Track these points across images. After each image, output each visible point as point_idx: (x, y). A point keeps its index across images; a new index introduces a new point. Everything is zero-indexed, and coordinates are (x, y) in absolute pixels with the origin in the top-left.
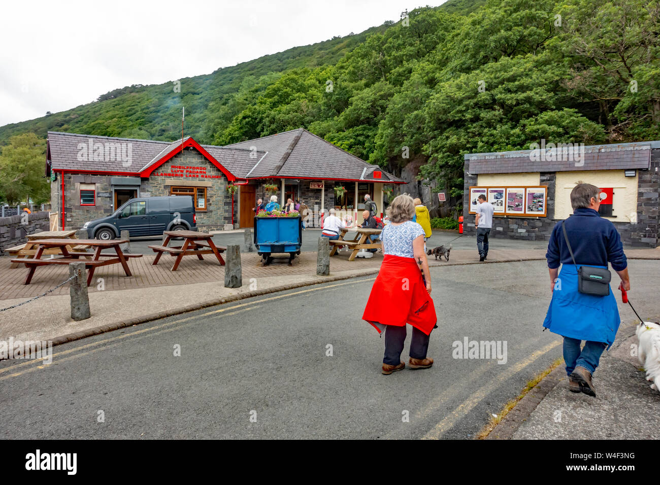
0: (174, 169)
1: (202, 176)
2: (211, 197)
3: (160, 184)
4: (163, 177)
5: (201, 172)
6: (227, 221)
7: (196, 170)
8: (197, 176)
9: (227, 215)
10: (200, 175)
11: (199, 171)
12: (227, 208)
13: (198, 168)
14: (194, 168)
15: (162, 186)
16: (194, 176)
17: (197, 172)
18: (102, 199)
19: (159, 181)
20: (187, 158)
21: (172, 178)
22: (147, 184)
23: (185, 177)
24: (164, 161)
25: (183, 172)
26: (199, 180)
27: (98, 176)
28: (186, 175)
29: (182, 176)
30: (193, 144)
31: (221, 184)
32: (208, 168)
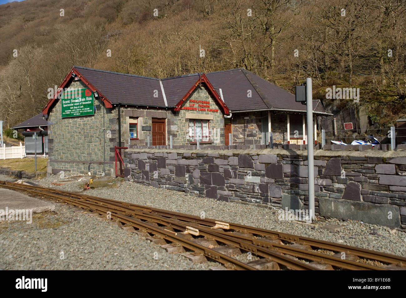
0: (191, 104)
1: (208, 110)
2: (213, 129)
3: (183, 117)
4: (185, 111)
5: (207, 106)
7: (204, 104)
8: (205, 110)
13: (205, 102)
14: (202, 102)
15: (184, 119)
16: (203, 110)
17: (205, 106)
18: (144, 133)
19: (182, 115)
20: (199, 92)
21: (190, 112)
22: (175, 118)
23: (197, 110)
24: (188, 96)
25: (196, 106)
26: (206, 114)
27: (141, 110)
28: (198, 109)
29: (196, 109)
30: (204, 79)
31: (218, 117)
32: (211, 102)
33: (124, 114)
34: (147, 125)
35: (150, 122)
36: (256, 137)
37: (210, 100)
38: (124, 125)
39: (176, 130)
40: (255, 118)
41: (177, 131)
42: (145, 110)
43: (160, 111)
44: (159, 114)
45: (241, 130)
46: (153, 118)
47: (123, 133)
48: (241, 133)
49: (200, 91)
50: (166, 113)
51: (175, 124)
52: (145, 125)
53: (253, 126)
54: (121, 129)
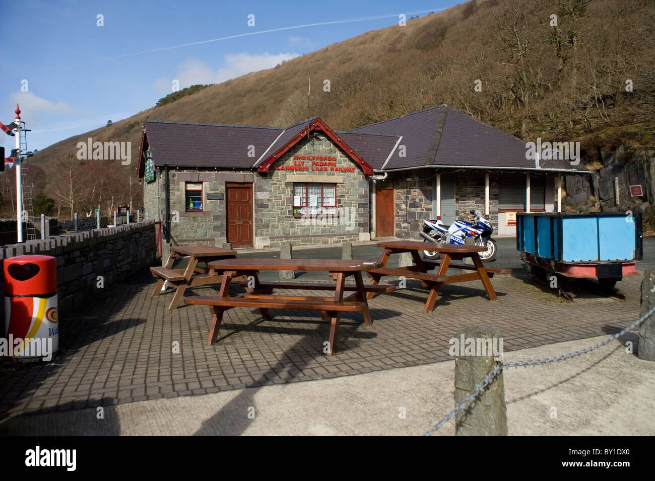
0: (297, 161)
1: (332, 169)
2: (342, 196)
3: (280, 181)
4: (284, 172)
5: (330, 164)
6: (362, 229)
7: (323, 161)
8: (326, 170)
9: (362, 220)
10: (329, 168)
11: (327, 162)
12: (361, 210)
13: (326, 159)
14: (321, 158)
15: (283, 183)
16: (321, 169)
17: (326, 164)
18: (211, 203)
19: (279, 177)
20: (313, 145)
21: (295, 173)
22: (264, 181)
23: (310, 170)
24: (285, 150)
25: (308, 164)
26: (328, 175)
27: (207, 172)
28: (312, 168)
29: (307, 169)
30: (320, 126)
31: (355, 179)
32: (339, 158)
33: (176, 178)
34: (216, 192)
35: (223, 188)
36: (419, 209)
37: (338, 155)
38: (176, 192)
39: (267, 197)
40: (418, 179)
41: (269, 200)
42: (213, 173)
43: (241, 172)
44: (239, 177)
45: (403, 197)
46: (227, 183)
47: (174, 203)
48: (404, 203)
49: (316, 142)
50: (252, 175)
51: (265, 190)
52: (213, 192)
53: (416, 191)
54: (171, 198)
